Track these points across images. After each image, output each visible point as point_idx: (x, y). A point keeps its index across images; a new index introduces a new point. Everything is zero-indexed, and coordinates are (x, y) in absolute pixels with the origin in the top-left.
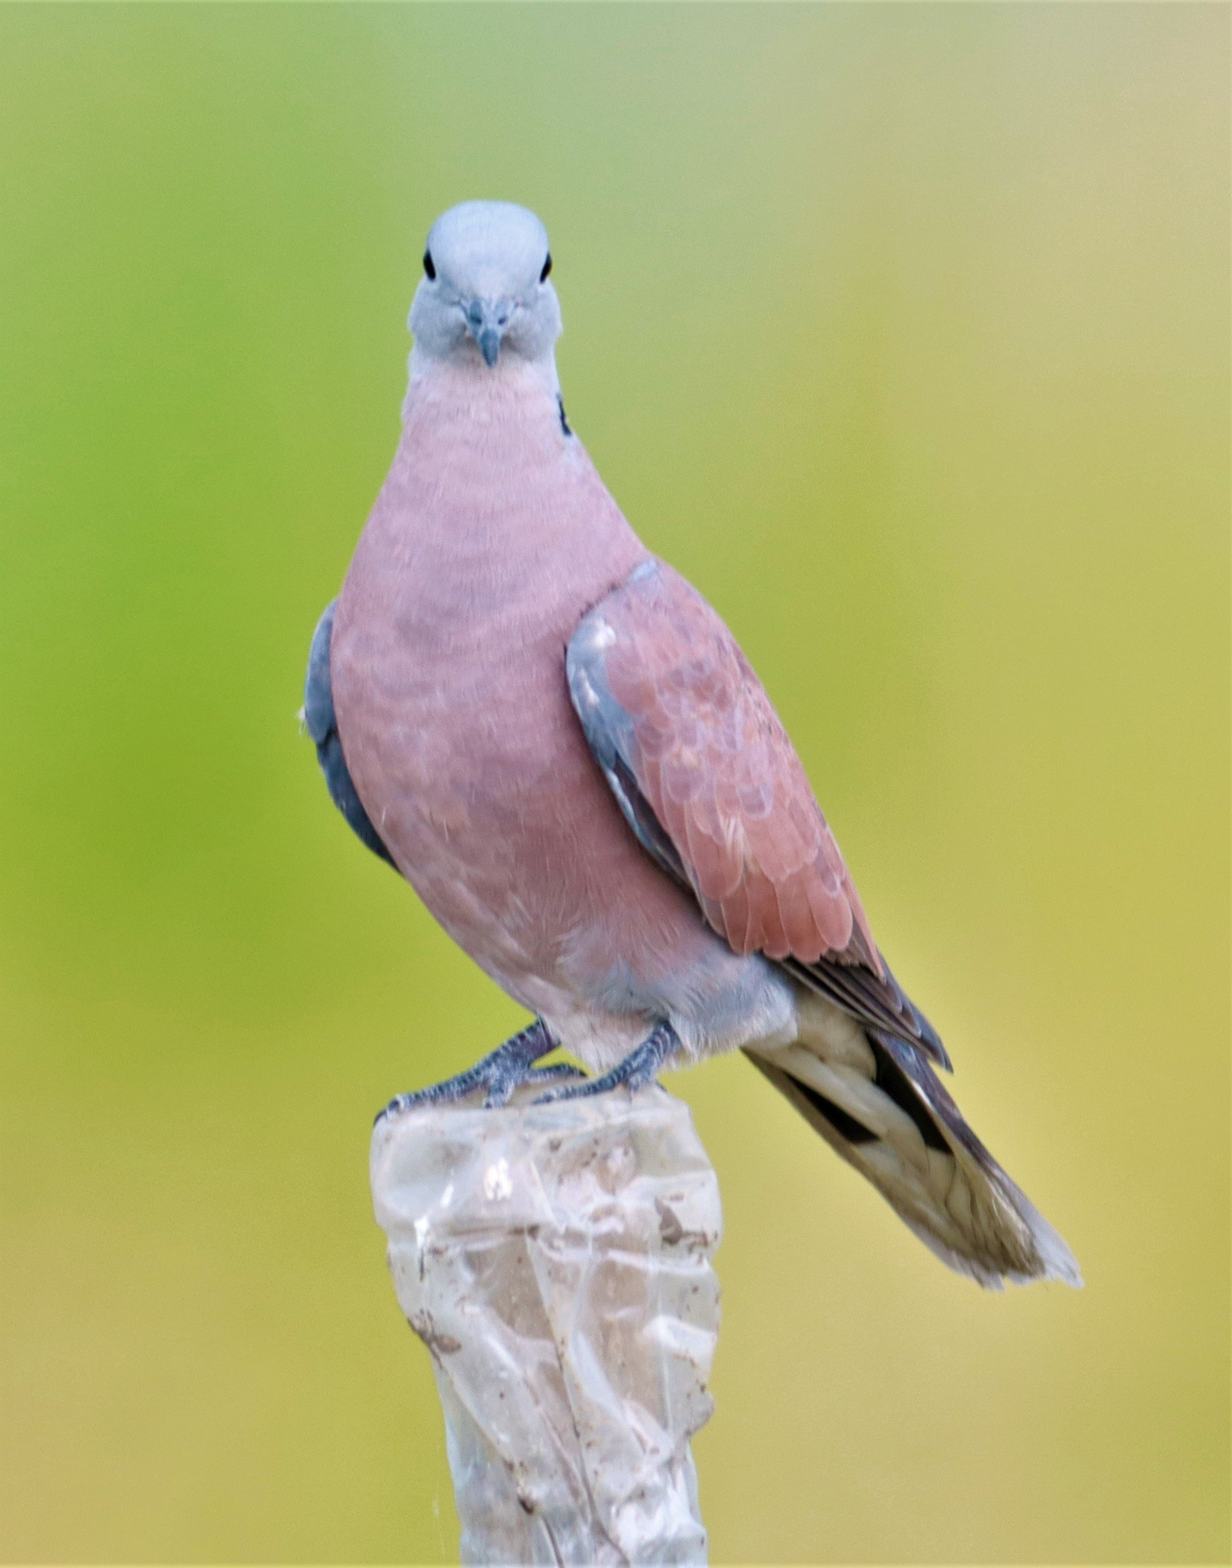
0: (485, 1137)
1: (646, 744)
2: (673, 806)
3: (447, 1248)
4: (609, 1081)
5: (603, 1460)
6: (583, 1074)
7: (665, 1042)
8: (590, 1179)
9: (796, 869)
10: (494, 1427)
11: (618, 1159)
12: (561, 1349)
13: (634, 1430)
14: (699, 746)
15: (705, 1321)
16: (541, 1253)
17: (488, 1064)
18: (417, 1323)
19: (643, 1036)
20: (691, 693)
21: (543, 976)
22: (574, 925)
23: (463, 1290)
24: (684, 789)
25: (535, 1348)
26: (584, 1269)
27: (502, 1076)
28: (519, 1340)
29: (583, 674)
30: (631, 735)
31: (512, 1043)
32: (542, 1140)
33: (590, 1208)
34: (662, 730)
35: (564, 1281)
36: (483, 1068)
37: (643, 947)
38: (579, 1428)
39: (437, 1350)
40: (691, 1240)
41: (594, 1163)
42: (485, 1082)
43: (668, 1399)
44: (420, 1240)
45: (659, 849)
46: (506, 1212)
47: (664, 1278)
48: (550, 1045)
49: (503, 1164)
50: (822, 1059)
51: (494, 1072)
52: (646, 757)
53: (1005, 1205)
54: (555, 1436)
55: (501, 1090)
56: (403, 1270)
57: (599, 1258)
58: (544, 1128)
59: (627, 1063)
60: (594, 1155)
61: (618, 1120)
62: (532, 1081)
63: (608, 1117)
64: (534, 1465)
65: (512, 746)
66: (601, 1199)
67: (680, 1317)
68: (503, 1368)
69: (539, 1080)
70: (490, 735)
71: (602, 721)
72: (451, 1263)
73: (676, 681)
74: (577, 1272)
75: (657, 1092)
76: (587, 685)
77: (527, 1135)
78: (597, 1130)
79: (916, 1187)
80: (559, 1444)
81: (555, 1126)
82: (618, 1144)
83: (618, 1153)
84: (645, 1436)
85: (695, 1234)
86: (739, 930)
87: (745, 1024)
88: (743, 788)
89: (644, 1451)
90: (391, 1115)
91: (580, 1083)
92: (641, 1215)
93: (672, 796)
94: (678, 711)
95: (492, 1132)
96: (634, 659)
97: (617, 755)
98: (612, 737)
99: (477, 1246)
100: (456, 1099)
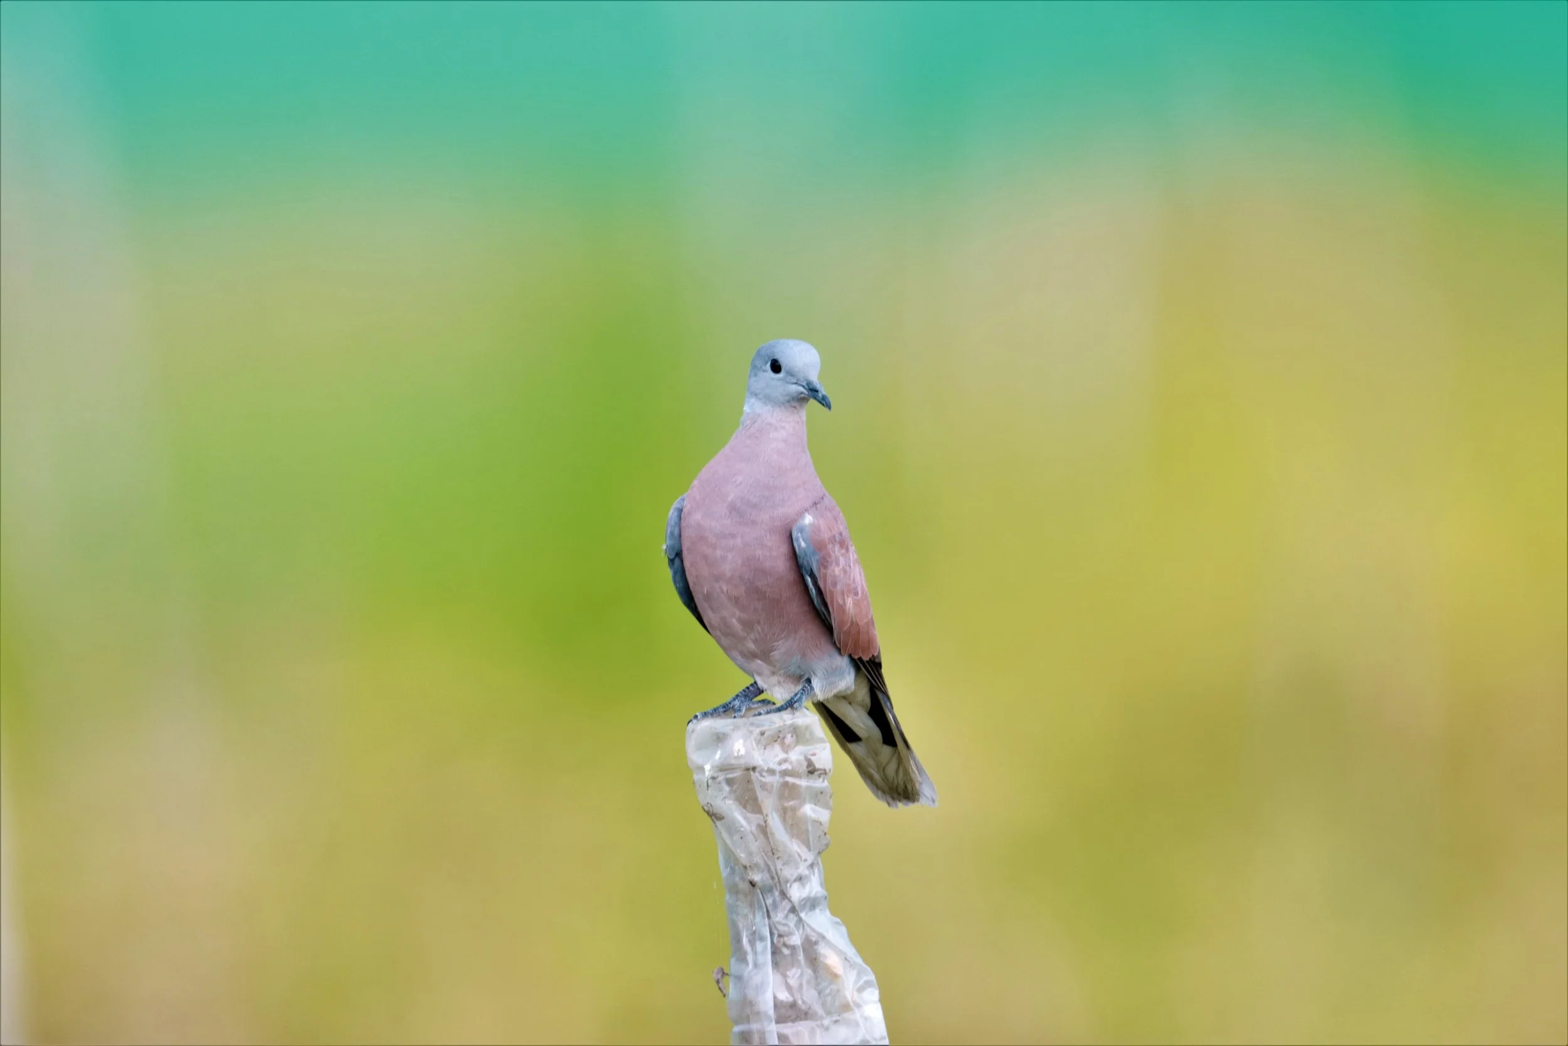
0: (733, 730)
1: (823, 565)
2: (830, 590)
3: (718, 777)
4: (785, 707)
5: (784, 864)
6: (774, 704)
7: (808, 690)
8: (777, 748)
9: (867, 620)
10: (739, 851)
11: (789, 739)
12: (766, 818)
13: (797, 851)
14: (841, 567)
15: (826, 806)
16: (757, 778)
17: (734, 699)
18: (706, 808)
19: (800, 687)
20: (838, 545)
21: (761, 660)
22: (782, 639)
23: (725, 794)
24: (835, 584)
25: (756, 818)
26: (775, 785)
27: (740, 704)
28: (749, 815)
29: (799, 535)
30: (818, 561)
31: (744, 691)
32: (758, 731)
33: (777, 759)
34: (829, 560)
35: (767, 790)
36: (732, 701)
37: (809, 650)
38: (774, 851)
39: (715, 819)
40: (819, 772)
41: (779, 740)
42: (733, 707)
43: (811, 839)
44: (707, 773)
45: (823, 609)
46: (742, 761)
47: (808, 788)
48: (761, 692)
49: (741, 741)
50: (850, 703)
51: (737, 703)
52: (822, 570)
53: (914, 768)
54: (763, 854)
55: (740, 710)
56: (700, 786)
57: (781, 780)
58: (758, 726)
59: (792, 698)
60: (779, 737)
61: (789, 722)
62: (753, 706)
63: (785, 721)
64: (755, 867)
65: (768, 565)
66: (782, 756)
67: (815, 804)
68: (742, 827)
69: (756, 706)
70: (759, 559)
71: (806, 555)
72: (720, 783)
73: (833, 540)
74: (772, 786)
75: (805, 710)
76: (801, 540)
77: (751, 729)
78: (780, 727)
79: (871, 762)
80: (765, 858)
81: (763, 726)
82: (789, 733)
83: (789, 736)
84: (801, 854)
85: (821, 769)
86: (846, 645)
87: (840, 682)
88: (853, 586)
89: (801, 859)
90: (695, 721)
91: (774, 707)
92: (798, 761)
93: (830, 587)
94: (834, 552)
95: (736, 728)
96: (819, 530)
97: (811, 569)
98: (810, 562)
99: (730, 776)
100: (721, 713)
